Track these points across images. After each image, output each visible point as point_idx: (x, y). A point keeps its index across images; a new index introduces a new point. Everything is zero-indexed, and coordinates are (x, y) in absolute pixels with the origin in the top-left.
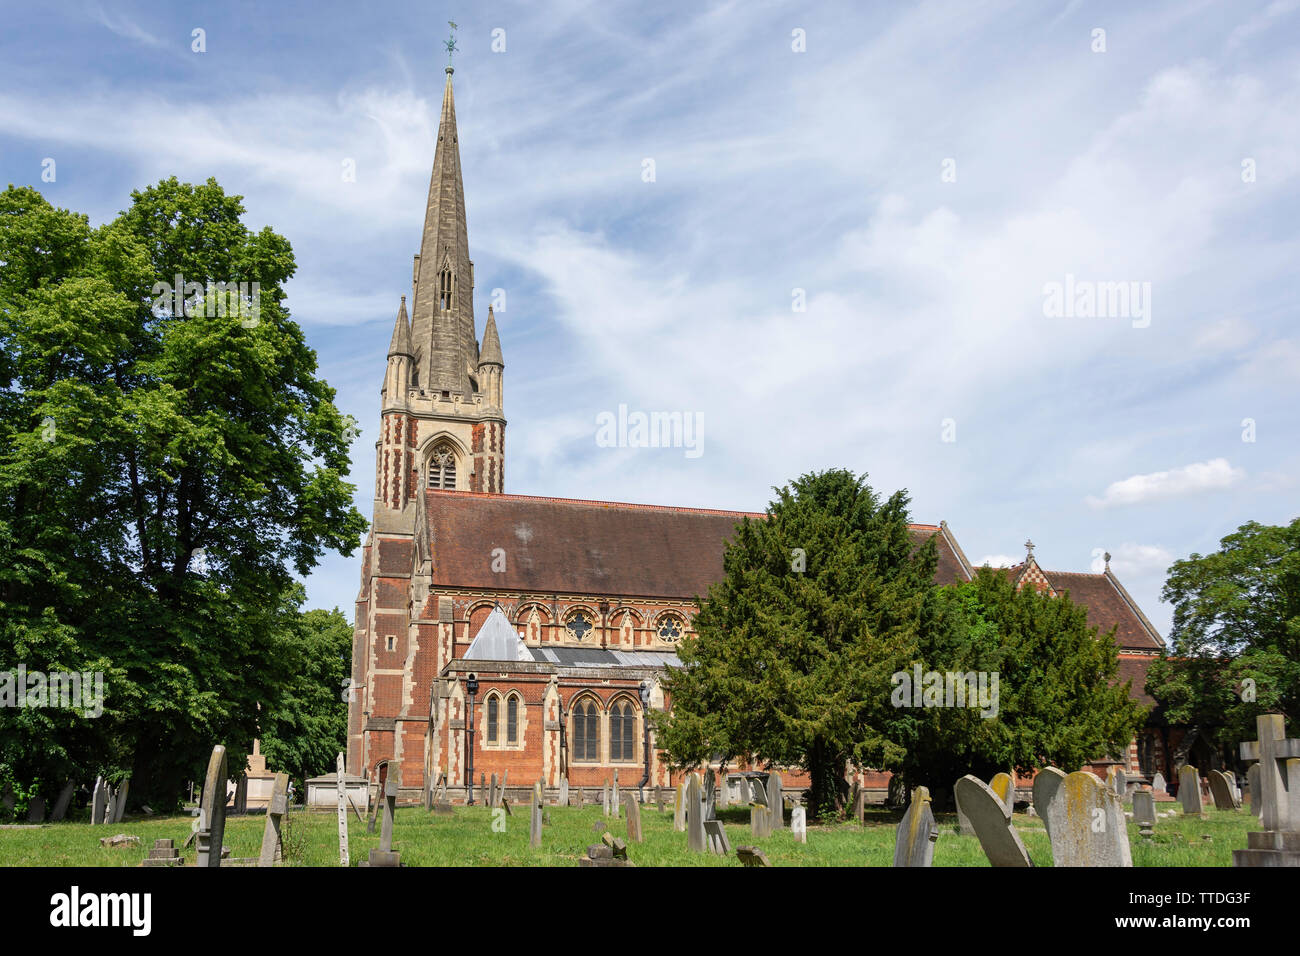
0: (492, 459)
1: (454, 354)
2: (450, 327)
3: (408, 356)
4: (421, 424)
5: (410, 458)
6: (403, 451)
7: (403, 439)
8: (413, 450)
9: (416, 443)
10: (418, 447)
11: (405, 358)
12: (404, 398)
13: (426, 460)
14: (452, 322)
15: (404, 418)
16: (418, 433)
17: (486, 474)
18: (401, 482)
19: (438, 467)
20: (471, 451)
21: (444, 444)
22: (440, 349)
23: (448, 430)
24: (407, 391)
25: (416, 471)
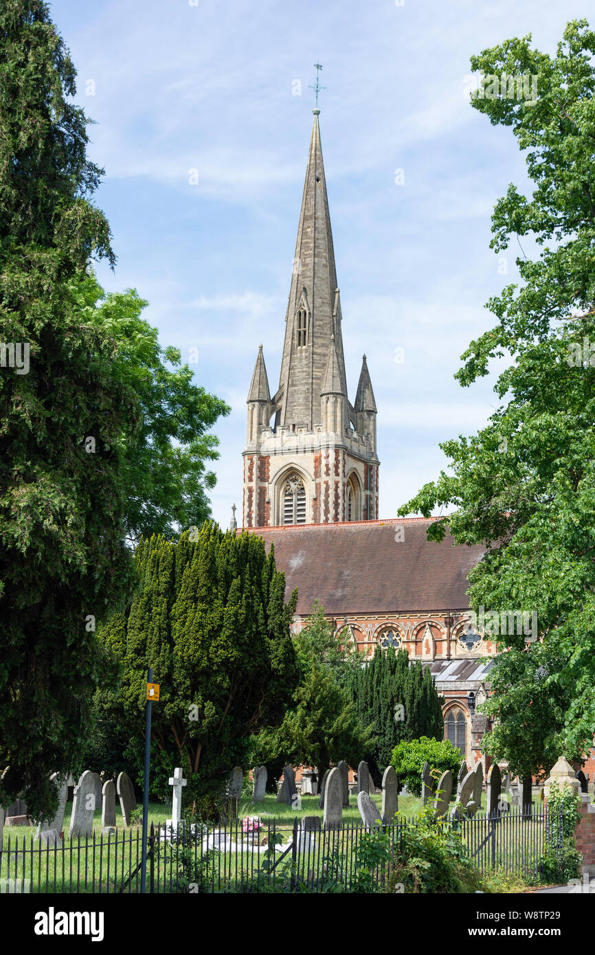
0: (326, 483)
1: (306, 387)
2: (305, 362)
3: (258, 401)
4: (272, 460)
5: (262, 492)
6: (254, 488)
7: (254, 477)
8: (266, 484)
9: (269, 477)
10: (270, 480)
11: (257, 404)
12: (256, 440)
13: (280, 489)
14: (306, 357)
15: (255, 458)
16: (270, 468)
17: (323, 497)
18: (254, 515)
19: (290, 495)
20: (314, 477)
21: (292, 474)
22: (295, 385)
23: (294, 462)
24: (259, 432)
25: (268, 503)
